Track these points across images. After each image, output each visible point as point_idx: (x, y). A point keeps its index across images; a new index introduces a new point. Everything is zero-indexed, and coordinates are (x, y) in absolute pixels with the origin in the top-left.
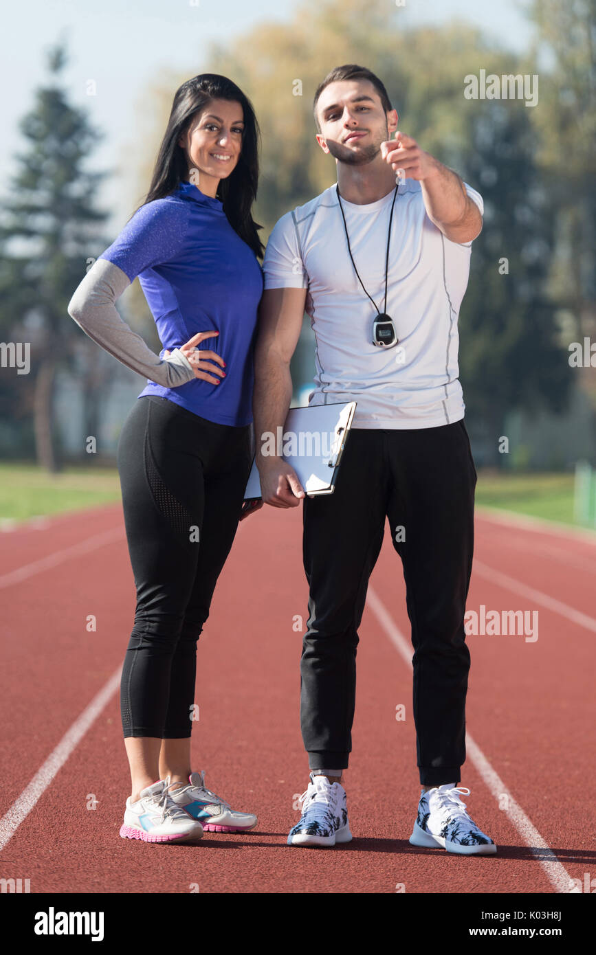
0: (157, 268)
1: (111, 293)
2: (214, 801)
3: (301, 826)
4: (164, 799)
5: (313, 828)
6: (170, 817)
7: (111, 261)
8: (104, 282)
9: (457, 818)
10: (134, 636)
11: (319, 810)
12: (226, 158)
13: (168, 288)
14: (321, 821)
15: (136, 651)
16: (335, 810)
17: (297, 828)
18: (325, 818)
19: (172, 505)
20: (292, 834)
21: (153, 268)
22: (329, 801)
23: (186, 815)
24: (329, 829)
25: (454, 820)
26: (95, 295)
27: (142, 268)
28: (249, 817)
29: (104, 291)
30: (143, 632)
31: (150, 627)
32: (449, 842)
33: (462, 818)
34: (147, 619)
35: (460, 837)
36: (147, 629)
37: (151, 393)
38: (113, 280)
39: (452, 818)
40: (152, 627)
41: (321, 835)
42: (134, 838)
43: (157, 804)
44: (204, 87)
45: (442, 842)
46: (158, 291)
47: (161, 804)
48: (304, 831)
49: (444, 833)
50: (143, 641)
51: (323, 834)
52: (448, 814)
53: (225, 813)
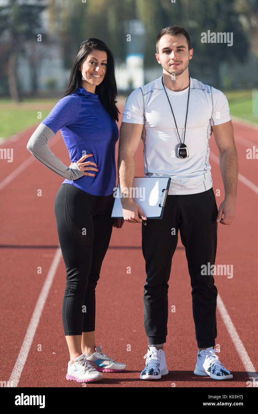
0: (67, 127)
1: (46, 140)
2: (107, 359)
3: (145, 371)
4: (85, 362)
5: (151, 372)
6: (88, 371)
7: (46, 125)
8: (43, 134)
9: (214, 363)
10: (66, 291)
11: (153, 363)
12: (98, 76)
13: (72, 135)
14: (154, 368)
15: (68, 298)
16: (160, 362)
17: (144, 372)
18: (156, 366)
19: (78, 233)
20: (142, 375)
21: (66, 126)
22: (157, 358)
23: (95, 369)
24: (158, 371)
25: (213, 364)
26: (39, 141)
27: (60, 127)
28: (122, 365)
29: (43, 139)
30: (70, 289)
31: (73, 286)
32: (212, 374)
33: (217, 363)
34: (71, 283)
35: (216, 372)
36: (72, 287)
37: (66, 182)
38: (47, 133)
39: (213, 363)
40: (74, 287)
41: (155, 375)
42: (72, 380)
43: (82, 365)
44: (90, 44)
45: (209, 373)
46: (68, 137)
47: (84, 365)
48: (147, 374)
49: (209, 370)
50: (70, 293)
51: (156, 374)
52: (211, 361)
53: (112, 364)
